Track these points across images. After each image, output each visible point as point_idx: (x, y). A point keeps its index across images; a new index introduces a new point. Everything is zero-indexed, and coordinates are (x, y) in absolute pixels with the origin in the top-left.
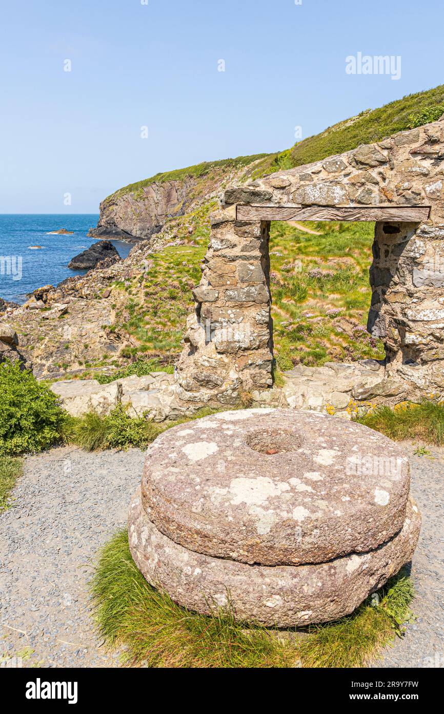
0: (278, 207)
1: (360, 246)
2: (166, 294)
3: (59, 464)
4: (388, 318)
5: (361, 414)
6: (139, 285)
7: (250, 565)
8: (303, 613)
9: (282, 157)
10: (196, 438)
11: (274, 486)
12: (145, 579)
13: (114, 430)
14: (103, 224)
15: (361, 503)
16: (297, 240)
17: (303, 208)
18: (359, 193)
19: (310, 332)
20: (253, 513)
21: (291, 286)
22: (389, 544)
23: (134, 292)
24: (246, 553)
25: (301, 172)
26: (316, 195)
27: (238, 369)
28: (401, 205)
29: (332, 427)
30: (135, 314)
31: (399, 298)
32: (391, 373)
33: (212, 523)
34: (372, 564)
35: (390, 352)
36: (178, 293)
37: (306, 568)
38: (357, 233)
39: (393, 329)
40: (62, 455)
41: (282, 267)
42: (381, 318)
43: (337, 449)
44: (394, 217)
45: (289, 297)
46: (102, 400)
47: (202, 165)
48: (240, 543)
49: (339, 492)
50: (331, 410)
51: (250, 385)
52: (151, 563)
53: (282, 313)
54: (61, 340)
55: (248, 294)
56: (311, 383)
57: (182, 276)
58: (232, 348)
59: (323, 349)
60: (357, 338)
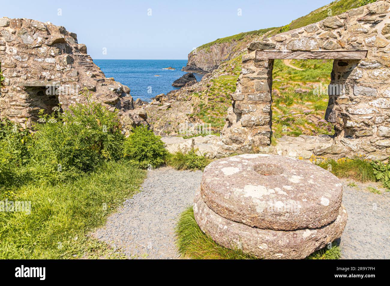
0: (279, 52)
1: (325, 76)
2: (219, 100)
3: (164, 174)
4: (337, 113)
5: (318, 163)
6: (206, 95)
7: (252, 227)
8: (278, 254)
9: (284, 29)
10: (229, 165)
11: (267, 191)
12: (200, 229)
13: (190, 161)
14: (189, 64)
15: (313, 203)
16: (290, 73)
17: (292, 52)
18: (325, 44)
19: (294, 121)
20: (255, 202)
21: (284, 97)
22: (328, 226)
23: (203, 98)
24: (250, 221)
25: (293, 33)
26: (300, 45)
27: (252, 135)
28: (350, 50)
29: (300, 165)
30: (203, 109)
31: (344, 102)
32: (337, 142)
33: (234, 205)
34: (317, 235)
35: (337, 131)
36: (224, 99)
37: (281, 232)
38: (324, 70)
39: (340, 118)
40: (165, 171)
41: (280, 87)
42: (333, 112)
43: (302, 176)
44: (345, 57)
45: (283, 103)
46: (184, 146)
47: (241, 34)
48: (247, 216)
49: (301, 197)
50: (301, 159)
51: (258, 143)
52: (204, 222)
53: (279, 111)
54: (167, 120)
55: (260, 97)
56: (291, 145)
57: (227, 91)
58: (250, 124)
59: (300, 131)
60: (320, 126)
